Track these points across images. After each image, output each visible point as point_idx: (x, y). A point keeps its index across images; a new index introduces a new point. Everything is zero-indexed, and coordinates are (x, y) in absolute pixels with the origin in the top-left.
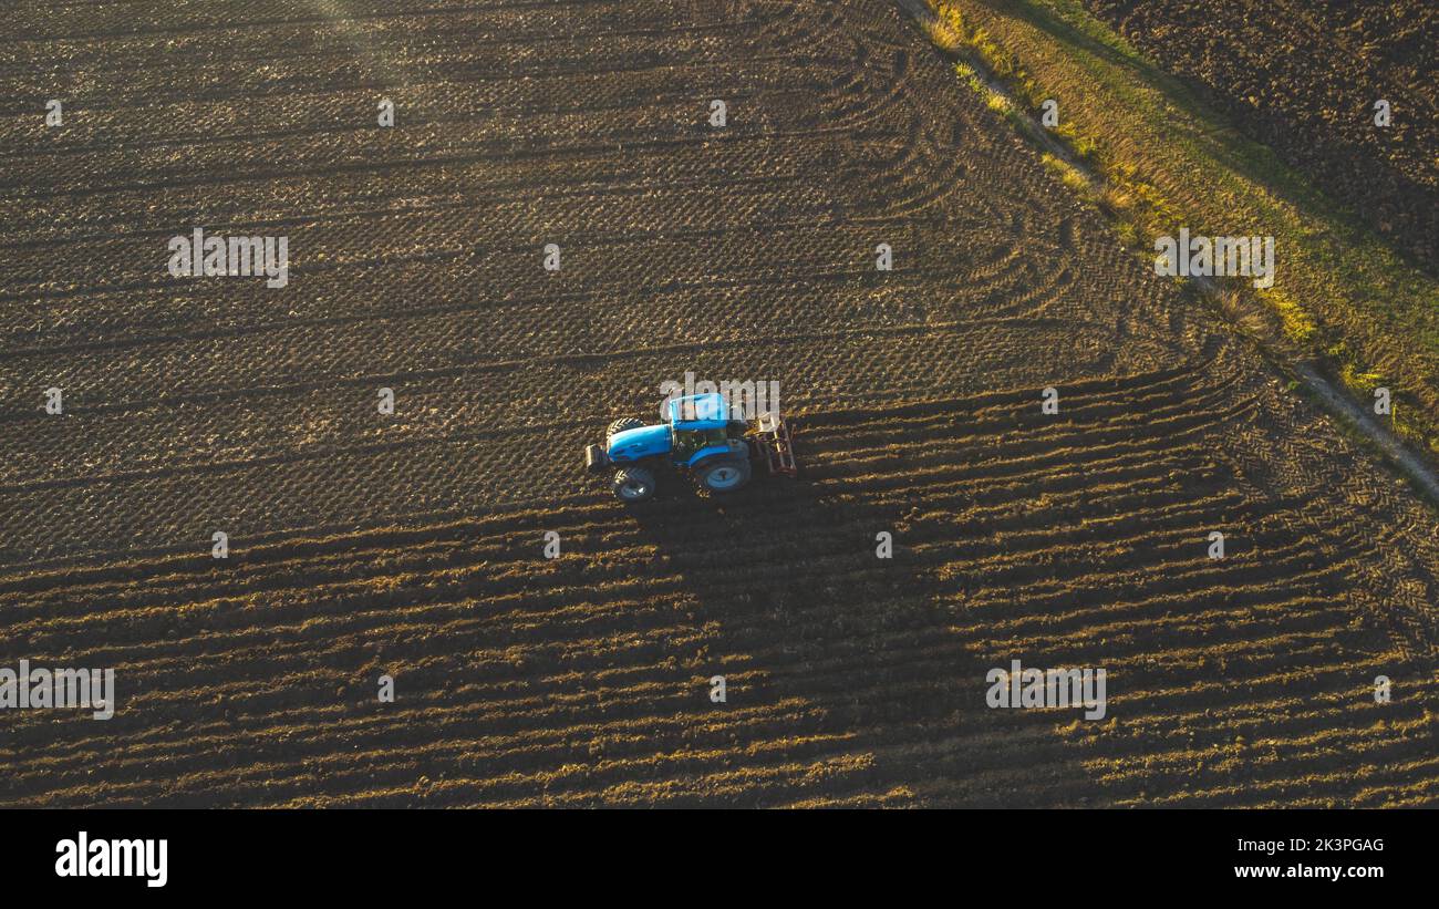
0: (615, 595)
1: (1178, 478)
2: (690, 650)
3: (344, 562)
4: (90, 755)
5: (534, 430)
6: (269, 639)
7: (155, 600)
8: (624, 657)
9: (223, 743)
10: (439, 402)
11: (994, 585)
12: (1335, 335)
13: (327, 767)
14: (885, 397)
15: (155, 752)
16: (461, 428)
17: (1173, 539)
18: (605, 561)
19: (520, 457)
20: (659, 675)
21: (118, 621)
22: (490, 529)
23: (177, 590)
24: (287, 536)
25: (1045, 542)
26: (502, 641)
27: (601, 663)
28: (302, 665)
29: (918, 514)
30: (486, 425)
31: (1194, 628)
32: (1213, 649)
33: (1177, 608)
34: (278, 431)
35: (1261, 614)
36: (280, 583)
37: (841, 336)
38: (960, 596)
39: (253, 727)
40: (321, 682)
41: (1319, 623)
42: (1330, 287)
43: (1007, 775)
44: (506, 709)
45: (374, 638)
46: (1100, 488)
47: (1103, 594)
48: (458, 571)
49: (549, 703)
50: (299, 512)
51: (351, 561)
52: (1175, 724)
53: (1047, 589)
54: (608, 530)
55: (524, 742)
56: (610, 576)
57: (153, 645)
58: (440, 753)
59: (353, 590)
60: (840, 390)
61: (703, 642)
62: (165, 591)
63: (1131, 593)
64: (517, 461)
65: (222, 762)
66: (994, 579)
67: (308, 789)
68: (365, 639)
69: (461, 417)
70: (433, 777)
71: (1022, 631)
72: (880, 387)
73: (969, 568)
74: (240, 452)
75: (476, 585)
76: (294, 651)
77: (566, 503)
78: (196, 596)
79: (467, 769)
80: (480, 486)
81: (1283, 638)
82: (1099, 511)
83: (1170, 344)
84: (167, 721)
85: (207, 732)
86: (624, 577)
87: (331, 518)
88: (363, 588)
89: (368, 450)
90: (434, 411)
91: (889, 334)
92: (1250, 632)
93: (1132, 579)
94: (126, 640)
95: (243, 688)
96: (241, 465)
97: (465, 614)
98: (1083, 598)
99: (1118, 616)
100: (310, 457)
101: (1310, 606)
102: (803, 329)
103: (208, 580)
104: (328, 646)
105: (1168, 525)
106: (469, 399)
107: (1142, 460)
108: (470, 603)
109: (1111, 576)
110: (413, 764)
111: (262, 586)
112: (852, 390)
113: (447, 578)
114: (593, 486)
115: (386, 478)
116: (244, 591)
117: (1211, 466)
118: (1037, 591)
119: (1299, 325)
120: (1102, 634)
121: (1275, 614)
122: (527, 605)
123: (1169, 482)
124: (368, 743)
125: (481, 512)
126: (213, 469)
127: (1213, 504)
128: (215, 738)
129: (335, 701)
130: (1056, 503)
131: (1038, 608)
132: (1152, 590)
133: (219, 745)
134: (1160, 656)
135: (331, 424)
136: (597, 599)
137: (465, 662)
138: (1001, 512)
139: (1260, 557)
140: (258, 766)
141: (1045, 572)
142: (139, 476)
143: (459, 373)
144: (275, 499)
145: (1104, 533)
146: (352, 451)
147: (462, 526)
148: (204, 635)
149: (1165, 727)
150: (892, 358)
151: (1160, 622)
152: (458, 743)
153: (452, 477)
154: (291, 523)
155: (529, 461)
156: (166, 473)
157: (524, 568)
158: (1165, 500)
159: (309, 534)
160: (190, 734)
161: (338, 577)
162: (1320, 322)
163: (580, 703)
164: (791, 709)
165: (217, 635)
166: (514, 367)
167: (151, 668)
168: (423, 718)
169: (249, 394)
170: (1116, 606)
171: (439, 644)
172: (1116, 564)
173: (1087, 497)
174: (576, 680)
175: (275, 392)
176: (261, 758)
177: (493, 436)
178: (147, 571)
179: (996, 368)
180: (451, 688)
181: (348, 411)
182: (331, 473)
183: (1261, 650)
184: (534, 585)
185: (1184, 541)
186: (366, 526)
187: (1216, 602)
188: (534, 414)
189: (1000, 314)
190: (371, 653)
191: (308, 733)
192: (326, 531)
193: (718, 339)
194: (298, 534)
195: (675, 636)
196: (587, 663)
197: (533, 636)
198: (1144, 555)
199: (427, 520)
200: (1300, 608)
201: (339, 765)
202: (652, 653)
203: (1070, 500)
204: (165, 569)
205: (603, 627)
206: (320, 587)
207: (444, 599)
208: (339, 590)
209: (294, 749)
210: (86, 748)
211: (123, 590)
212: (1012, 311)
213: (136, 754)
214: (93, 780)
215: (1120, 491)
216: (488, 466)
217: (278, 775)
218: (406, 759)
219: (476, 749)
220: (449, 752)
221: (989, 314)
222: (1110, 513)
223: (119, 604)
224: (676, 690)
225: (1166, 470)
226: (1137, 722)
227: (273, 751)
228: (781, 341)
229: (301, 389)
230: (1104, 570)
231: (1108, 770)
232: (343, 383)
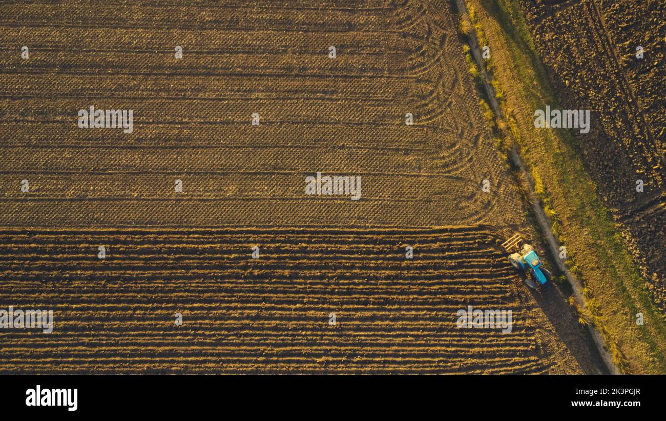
0: (314, 259)
1: (478, 242)
2: (332, 278)
3: (242, 238)
4: (183, 285)
5: (295, 199)
6: (223, 259)
7: (193, 243)
8: (314, 277)
9: (214, 286)
10: (268, 184)
11: (416, 270)
12: (548, 195)
13: (240, 297)
14: (401, 201)
15: (198, 287)
16: (274, 196)
17: (470, 262)
18: (312, 248)
19: (291, 208)
20: (323, 284)
21: (184, 248)
22: (282, 232)
23: (198, 240)
24: (226, 227)
25: (434, 258)
26: (284, 268)
27: (309, 278)
28: (232, 268)
29: (401, 245)
30: (282, 195)
31: (465, 290)
32: (468, 296)
33: (462, 283)
34: (221, 189)
35: (485, 288)
36: (225, 242)
37: (392, 175)
38: (406, 272)
39: (222, 283)
40: (238, 273)
41: (498, 293)
42: (555, 176)
43: (404, 322)
44: (284, 288)
45: (251, 262)
46: (455, 243)
47: (444, 277)
48: (273, 245)
49: (294, 287)
50: (229, 219)
51: (244, 237)
52: (450, 315)
53: (430, 273)
54: (314, 237)
55: (288, 297)
56: (314, 252)
57: (194, 256)
58: (267, 297)
59: (245, 247)
60: (388, 197)
61: (336, 276)
62: (195, 240)
63: (452, 277)
64: (290, 210)
65: (215, 291)
66: (416, 268)
67: (236, 301)
68: (248, 262)
69: (274, 191)
70: (266, 303)
71: (419, 284)
72: (400, 197)
73: (410, 264)
74: (210, 195)
75: (277, 250)
76: (230, 263)
77: (303, 226)
78: (203, 243)
79: (274, 302)
80: (279, 217)
81: (487, 296)
82: (452, 250)
83: (495, 192)
84: (200, 279)
85: (210, 283)
86: (317, 253)
87: (238, 222)
88: (247, 247)
89: (247, 200)
90: (266, 188)
91: (408, 176)
92: (478, 293)
93: (453, 273)
94: (186, 253)
95: (218, 273)
96: (211, 200)
97: (274, 259)
98: (438, 277)
99: (446, 283)
100: (231, 200)
101: (498, 288)
102: (382, 170)
103: (206, 238)
104: (239, 263)
105: (470, 257)
106: (276, 184)
107: (470, 234)
108: (275, 256)
109: (448, 271)
110: (261, 299)
111: (221, 242)
112: (392, 197)
113: (269, 247)
114: (311, 221)
115: (253, 211)
116: (216, 243)
117: (489, 240)
118: (427, 273)
119: (539, 188)
120: (440, 288)
121: (488, 289)
122: (291, 258)
123: (475, 243)
124: (250, 291)
125: (279, 226)
126: (205, 201)
127: (485, 252)
128: (212, 285)
129: (241, 279)
130: (440, 246)
131: (426, 278)
132: (458, 277)
133: (214, 287)
134: (453, 296)
135: (236, 188)
136: (309, 259)
137: (274, 273)
138: (424, 247)
139: (491, 271)
140: (223, 294)
141: (430, 268)
142: (183, 200)
143: (274, 174)
144: (222, 213)
145: (451, 258)
146: (243, 199)
147: (273, 231)
148: (207, 255)
149: (447, 315)
150: (407, 186)
151: (456, 287)
152: (272, 295)
153: (271, 213)
154: (227, 222)
155: (293, 210)
156: (190, 200)
157: (290, 247)
158: (472, 249)
159: (232, 227)
160: (206, 283)
161: (240, 242)
162: (546, 189)
163: (302, 289)
164: (355, 298)
165: (210, 256)
166: (290, 174)
167: (194, 263)
168: (263, 287)
169: (211, 173)
170: (447, 280)
171: (267, 267)
172: (451, 268)
173: (450, 245)
174: (302, 283)
175: (219, 173)
176: (224, 292)
177: (283, 199)
178: (189, 233)
179: (437, 194)
180: (270, 280)
181: (241, 184)
182: (237, 206)
183: (480, 298)
184: (293, 252)
185: (472, 263)
186: (247, 226)
187: (474, 283)
188: (296, 193)
189: (445, 173)
190: (250, 267)
191: (235, 287)
192: (236, 227)
193: (354, 171)
194: (229, 226)
195: (329, 273)
196: (305, 278)
197: (292, 268)
198: (460, 266)
199: (264, 227)
200: (496, 288)
201: (243, 297)
202: (322, 277)
203: (444, 246)
204: (194, 233)
205: (310, 268)
206: (236, 245)
207: (268, 253)
208: (242, 247)
209: (231, 291)
210: (181, 283)
211: (184, 238)
212: (449, 172)
213: (193, 287)
214: (185, 291)
215: (460, 245)
216: (281, 210)
217: (229, 297)
218: (259, 297)
219: (276, 297)
220: (270, 297)
221: (441, 172)
222: (454, 251)
223: (183, 242)
224: (327, 288)
225: (476, 239)
226: (441, 313)
227: (226, 290)
228: (373, 175)
229: (227, 174)
230: (447, 269)
231: (429, 325)
232: (239, 173)
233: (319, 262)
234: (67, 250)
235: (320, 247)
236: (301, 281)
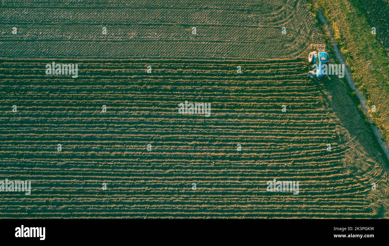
0: (187, 79)
1: (297, 69)
2: (199, 91)
3: (139, 65)
4: (100, 95)
5: (175, 41)
6: (127, 78)
7: (107, 68)
8: (187, 91)
9: (121, 96)
10: (157, 32)
11: (255, 86)
12: (343, 40)
13: (138, 102)
14: (245, 43)
15: (110, 96)
16: (161, 39)
17: (291, 82)
18: (186, 71)
19: (172, 47)
20: (193, 95)
21: (101, 71)
22: (166, 62)
23: (110, 66)
24: (129, 58)
25: (267, 79)
26: (167, 84)
27: (184, 91)
28: (133, 84)
29: (245, 70)
30: (166, 38)
31: (288, 99)
32: (290, 104)
33: (286, 95)
34: (126, 34)
35: (301, 99)
36: (128, 68)
37: (240, 26)
38: (248, 88)
39: (126, 94)
40: (137, 88)
41: (311, 102)
42: (348, 28)
43: (248, 120)
44: (167, 97)
45: (145, 81)
46: (281, 69)
47: (274, 91)
48: (160, 70)
49: (174, 97)
50: (131, 53)
51: (141, 65)
52: (278, 116)
53: (264, 88)
54: (187, 65)
55: (170, 103)
56: (187, 75)
57: (107, 77)
58: (156, 103)
59: (141, 71)
60: (237, 40)
61: (202, 90)
62: (108, 66)
63: (279, 91)
64: (171, 48)
65: (121, 99)
66: (256, 85)
67: (135, 105)
68: (143, 81)
69: (161, 36)
70: (155, 106)
71: (257, 96)
72: (244, 40)
73: (252, 82)
74: (119, 38)
75: (163, 73)
76: (132, 81)
77: (180, 58)
78: (113, 68)
79: (160, 106)
80: (164, 52)
81: (303, 103)
82: (279, 74)
83: (308, 38)
84: (111, 91)
85: (118, 94)
86: (189, 75)
87: (137, 55)
88: (143, 71)
89: (143, 41)
90: (156, 34)
91: (250, 27)
92: (297, 102)
93: (280, 89)
94: (103, 75)
95: (124, 87)
96: (119, 41)
97: (161, 78)
98: (271, 91)
99: (276, 95)
100: (132, 41)
101: (310, 98)
102: (232, 23)
103: (116, 65)
104: (137, 81)
105: (291, 79)
106: (163, 32)
107: (291, 64)
108: (162, 76)
109: (277, 88)
110: (152, 104)
111: (125, 68)
112: (239, 40)
113: (158, 71)
114: (186, 55)
115: (147, 48)
116: (122, 68)
117: (304, 67)
118: (263, 88)
119: (337, 36)
120: (271, 98)
121: (303, 99)
122: (172, 78)
123: (295, 70)
124: (144, 99)
125: (164, 58)
126: (115, 42)
127: (301, 76)
128: (120, 95)
129: (139, 91)
130: (272, 71)
131: (262, 92)
132: (283, 91)
133: (120, 96)
134: (280, 103)
135: (136, 34)
136: (184, 79)
137: (161, 87)
138: (261, 72)
139: (306, 88)
140: (127, 101)
141: (265, 85)
142: (100, 41)
143: (161, 25)
144: (126, 50)
145: (279, 79)
146: (140, 41)
147: (161, 61)
148: (116, 76)
149: (276, 116)
150: (249, 33)
151: (282, 97)
152: (159, 101)
153: (159, 49)
154: (129, 55)
155: (174, 48)
156: (105, 41)
157: (172, 71)
158: (293, 73)
159: (133, 58)
160: (115, 94)
161: (138, 68)
162: (342, 36)
163: (180, 98)
164: (215, 104)
165: (118, 76)
166: (172, 25)
167: (108, 81)
168: (153, 96)
169: (120, 24)
170: (276, 93)
171: (156, 84)
172: (279, 85)
173: (278, 71)
174: (179, 94)
175: (125, 25)
176: (127, 99)
177: (167, 41)
178: (105, 62)
179: (269, 39)
180: (158, 92)
181: (139, 31)
182: (136, 45)
183: (298, 105)
184: (173, 74)
185: (293, 82)
186: (143, 58)
187: (294, 95)
188: (175, 37)
189: (274, 25)
190: (144, 84)
191: (135, 96)
192: (136, 58)
193: (214, 23)
194: (131, 58)
195: (197, 88)
196: (181, 91)
197: (173, 84)
198: (285, 84)
199: (154, 58)
201: (140, 102)
202: (192, 91)
203: (274, 71)
204: (108, 62)
205: (185, 84)
206: (135, 69)
207: (157, 75)
208: (139, 71)
209: (132, 99)
210: (99, 93)
211: (101, 65)
212: (277, 24)
213: (107, 96)
214: (101, 99)
215: (285, 71)
216: (166, 48)
217: (130, 102)
218: (151, 103)
219: (162, 103)
220: (158, 103)
221: (272, 25)
222: (281, 74)
223: (100, 68)
224: (196, 97)
225: (295, 67)
226: (272, 114)
227: (129, 98)
228: (227, 26)
229: (130, 25)
230: (276, 86)
231: (264, 121)
232: (138, 24)
233: (191, 80)
234: (24, 72)
235: (191, 71)
236: (179, 92)
